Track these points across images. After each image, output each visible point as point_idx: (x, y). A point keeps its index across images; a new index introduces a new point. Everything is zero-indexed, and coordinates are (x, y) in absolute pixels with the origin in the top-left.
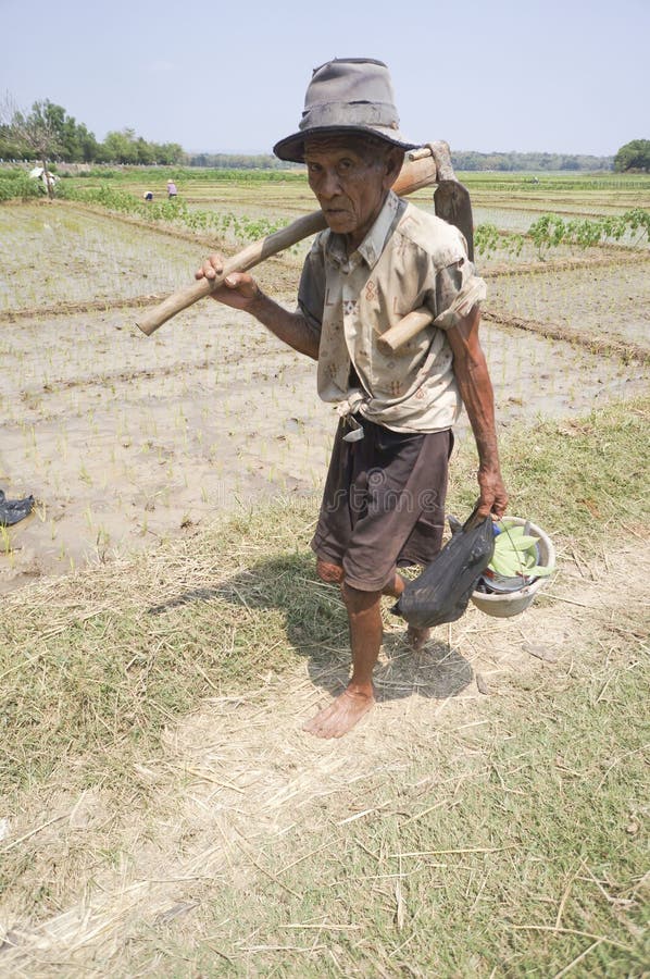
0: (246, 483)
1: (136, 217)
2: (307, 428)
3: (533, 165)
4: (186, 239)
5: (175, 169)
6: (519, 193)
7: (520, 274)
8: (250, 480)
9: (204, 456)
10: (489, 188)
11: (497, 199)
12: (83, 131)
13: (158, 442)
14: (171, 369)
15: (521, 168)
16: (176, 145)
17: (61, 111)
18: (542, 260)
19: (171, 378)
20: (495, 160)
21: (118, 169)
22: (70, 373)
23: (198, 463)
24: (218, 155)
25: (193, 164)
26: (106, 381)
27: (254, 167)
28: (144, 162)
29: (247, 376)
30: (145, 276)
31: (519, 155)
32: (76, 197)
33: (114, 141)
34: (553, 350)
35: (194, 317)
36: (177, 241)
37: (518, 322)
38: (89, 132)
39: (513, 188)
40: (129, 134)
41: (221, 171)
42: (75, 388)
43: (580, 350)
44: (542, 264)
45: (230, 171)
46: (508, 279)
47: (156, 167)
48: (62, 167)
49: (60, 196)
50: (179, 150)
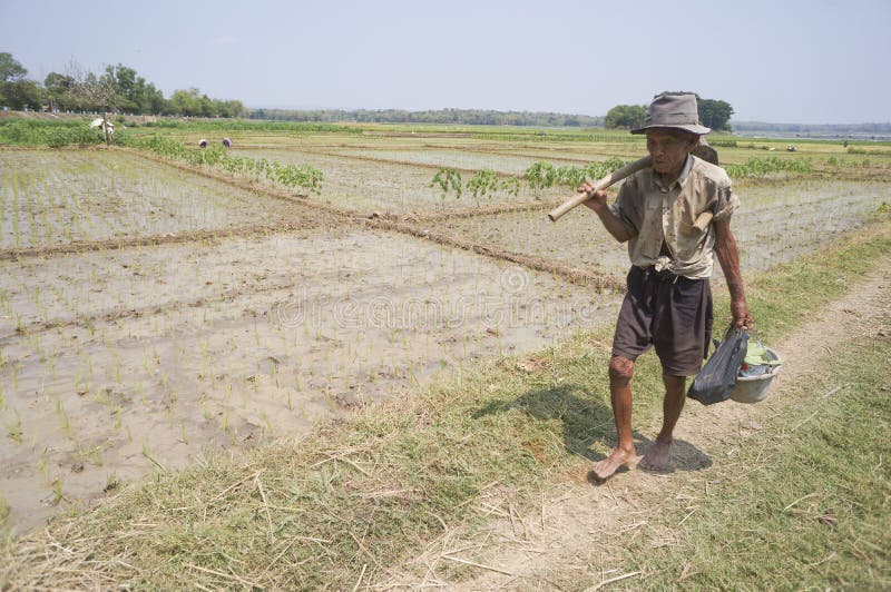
0: (198, 433)
1: (182, 162)
2: (281, 368)
3: (543, 121)
4: (225, 181)
5: (234, 121)
6: (530, 143)
7: (519, 211)
8: (203, 428)
9: (163, 403)
10: (505, 139)
11: (511, 147)
12: (151, 89)
13: (118, 388)
14: (162, 308)
15: (531, 123)
16: (237, 102)
17: (132, 73)
18: (537, 199)
19: (160, 317)
20: (511, 117)
21: (183, 120)
22: (55, 312)
23: (154, 411)
24: (275, 110)
25: (252, 117)
26: (88, 322)
27: (306, 120)
28: (208, 115)
29: (237, 313)
30: (172, 216)
31: (531, 114)
32: (132, 144)
33: (180, 98)
34: (536, 281)
35: (206, 254)
36: (214, 183)
37: (507, 255)
38: (157, 90)
39: (525, 139)
40: (195, 92)
41: (277, 123)
42: (54, 330)
43: (560, 280)
44: (537, 203)
45: (283, 123)
46: (507, 216)
47: (218, 119)
48: (130, 118)
49: (119, 143)
50: (240, 106)
